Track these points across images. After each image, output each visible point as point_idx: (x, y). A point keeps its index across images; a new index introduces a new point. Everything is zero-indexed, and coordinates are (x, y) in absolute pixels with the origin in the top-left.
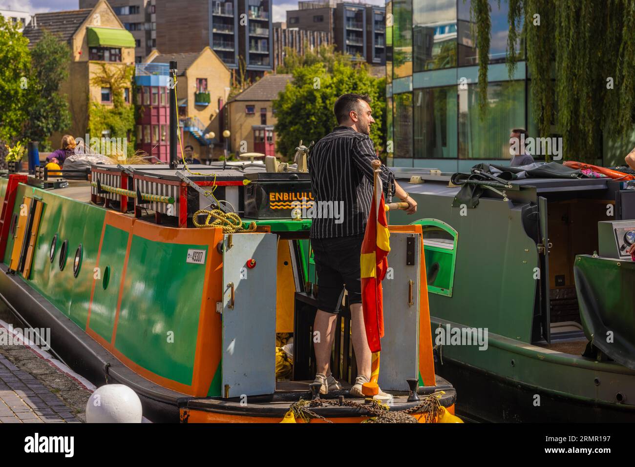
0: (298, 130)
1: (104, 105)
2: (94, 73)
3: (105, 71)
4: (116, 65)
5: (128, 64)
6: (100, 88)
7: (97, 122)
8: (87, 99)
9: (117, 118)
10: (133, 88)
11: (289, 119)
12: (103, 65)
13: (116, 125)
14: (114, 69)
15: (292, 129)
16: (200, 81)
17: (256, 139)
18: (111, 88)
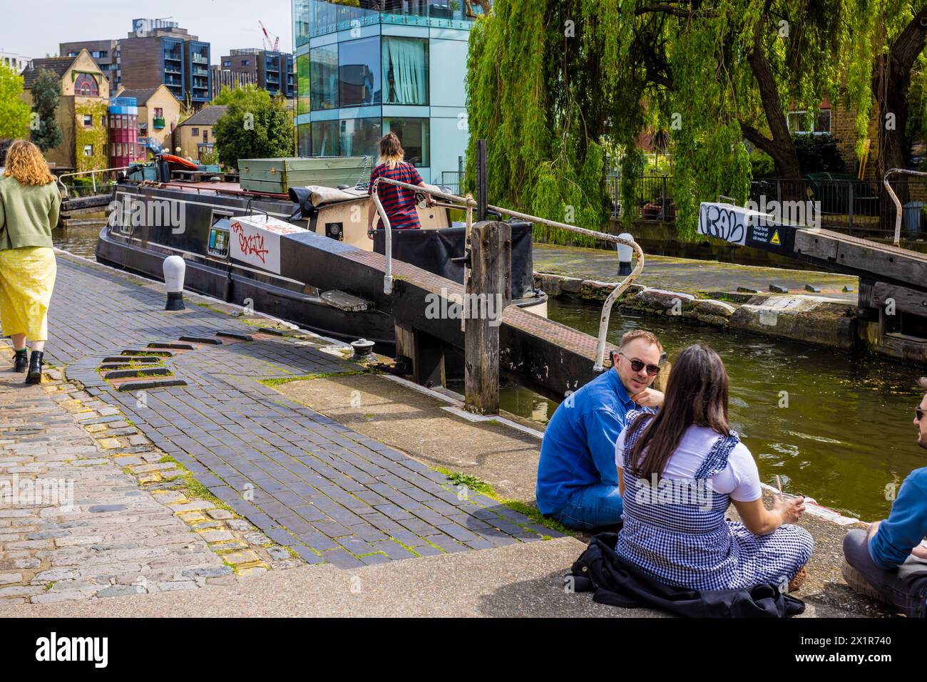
2: (78, 104)
4: (95, 99)
5: (104, 98)
6: (84, 116)
8: (75, 124)
10: (107, 115)
14: (93, 101)
15: (227, 146)
16: (157, 109)
17: (200, 153)
18: (91, 116)
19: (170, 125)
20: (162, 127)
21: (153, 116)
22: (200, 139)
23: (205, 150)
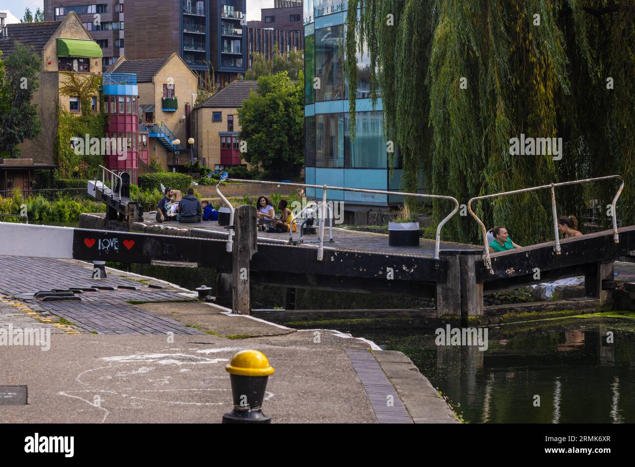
0: (260, 138)
1: (72, 114)
2: (63, 82)
3: (73, 80)
7: (65, 129)
8: (57, 107)
11: (252, 127)
12: (72, 75)
13: (84, 133)
15: (255, 137)
16: (167, 87)
17: (223, 145)
18: (79, 97)
19: (183, 106)
20: (174, 110)
21: (162, 95)
22: (223, 127)
23: (229, 141)
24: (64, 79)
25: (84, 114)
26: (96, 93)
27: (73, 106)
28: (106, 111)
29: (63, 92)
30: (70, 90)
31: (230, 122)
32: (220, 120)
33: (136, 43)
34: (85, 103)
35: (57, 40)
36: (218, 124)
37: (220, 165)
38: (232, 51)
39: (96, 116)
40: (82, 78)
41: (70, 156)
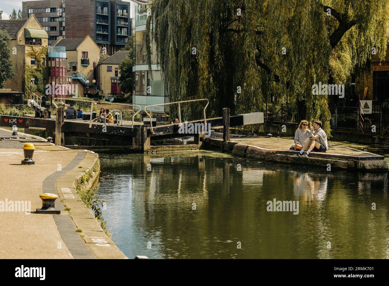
0: (130, 80)
1: (32, 66)
2: (27, 51)
3: (33, 50)
4: (38, 47)
5: (45, 46)
6: (30, 58)
7: (28, 74)
8: (24, 63)
9: (38, 73)
10: (47, 58)
11: (126, 74)
12: (32, 47)
13: (38, 76)
14: (37, 49)
15: (127, 79)
16: (84, 53)
17: (112, 83)
18: (35, 58)
19: (93, 63)
20: (87, 65)
21: (81, 57)
22: (112, 74)
23: (116, 82)
24: (28, 49)
25: (38, 67)
26: (45, 56)
27: (33, 62)
28: (50, 66)
29: (27, 56)
30: (31, 55)
31: (116, 72)
32: (111, 71)
33: (71, 29)
34: (39, 61)
35: (25, 29)
36: (110, 73)
37: (111, 94)
38: (123, 34)
39: (44, 68)
40: (37, 48)
41: (31, 88)
